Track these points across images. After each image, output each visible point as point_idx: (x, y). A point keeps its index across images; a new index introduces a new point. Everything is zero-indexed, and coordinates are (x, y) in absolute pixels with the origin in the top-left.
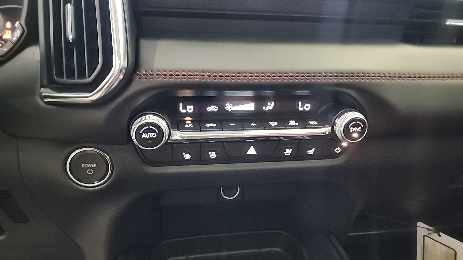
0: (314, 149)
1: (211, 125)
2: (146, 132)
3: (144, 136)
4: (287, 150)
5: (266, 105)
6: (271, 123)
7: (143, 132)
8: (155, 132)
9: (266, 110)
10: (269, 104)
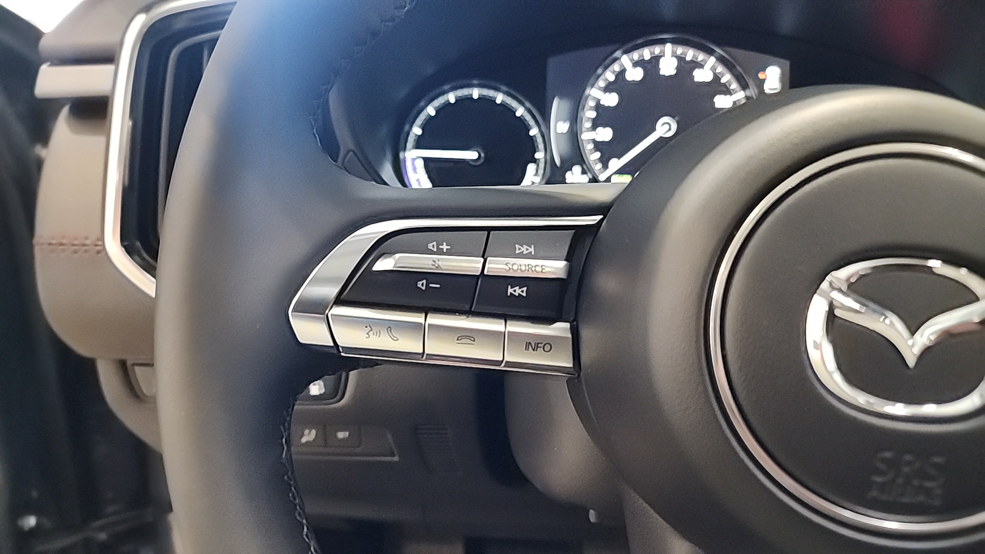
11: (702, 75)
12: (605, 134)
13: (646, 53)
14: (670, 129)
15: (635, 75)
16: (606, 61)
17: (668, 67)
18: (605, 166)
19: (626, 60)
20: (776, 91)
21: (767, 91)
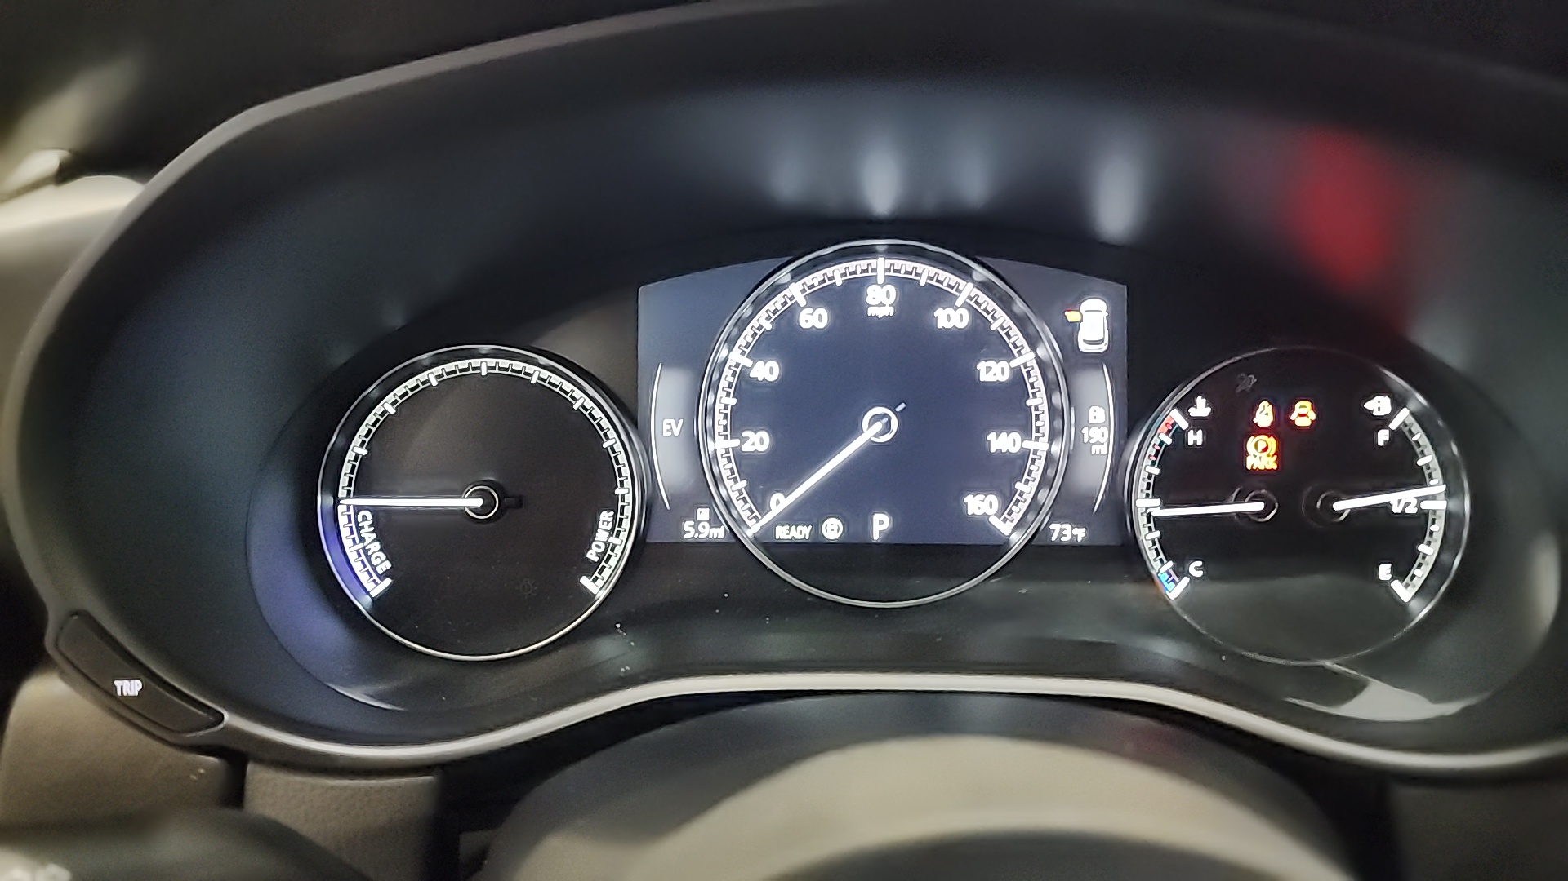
11: (950, 319)
12: (758, 441)
13: (837, 273)
14: (888, 425)
15: (815, 319)
16: (759, 292)
17: (881, 301)
18: (762, 507)
19: (796, 291)
20: (1104, 347)
21: (1083, 347)
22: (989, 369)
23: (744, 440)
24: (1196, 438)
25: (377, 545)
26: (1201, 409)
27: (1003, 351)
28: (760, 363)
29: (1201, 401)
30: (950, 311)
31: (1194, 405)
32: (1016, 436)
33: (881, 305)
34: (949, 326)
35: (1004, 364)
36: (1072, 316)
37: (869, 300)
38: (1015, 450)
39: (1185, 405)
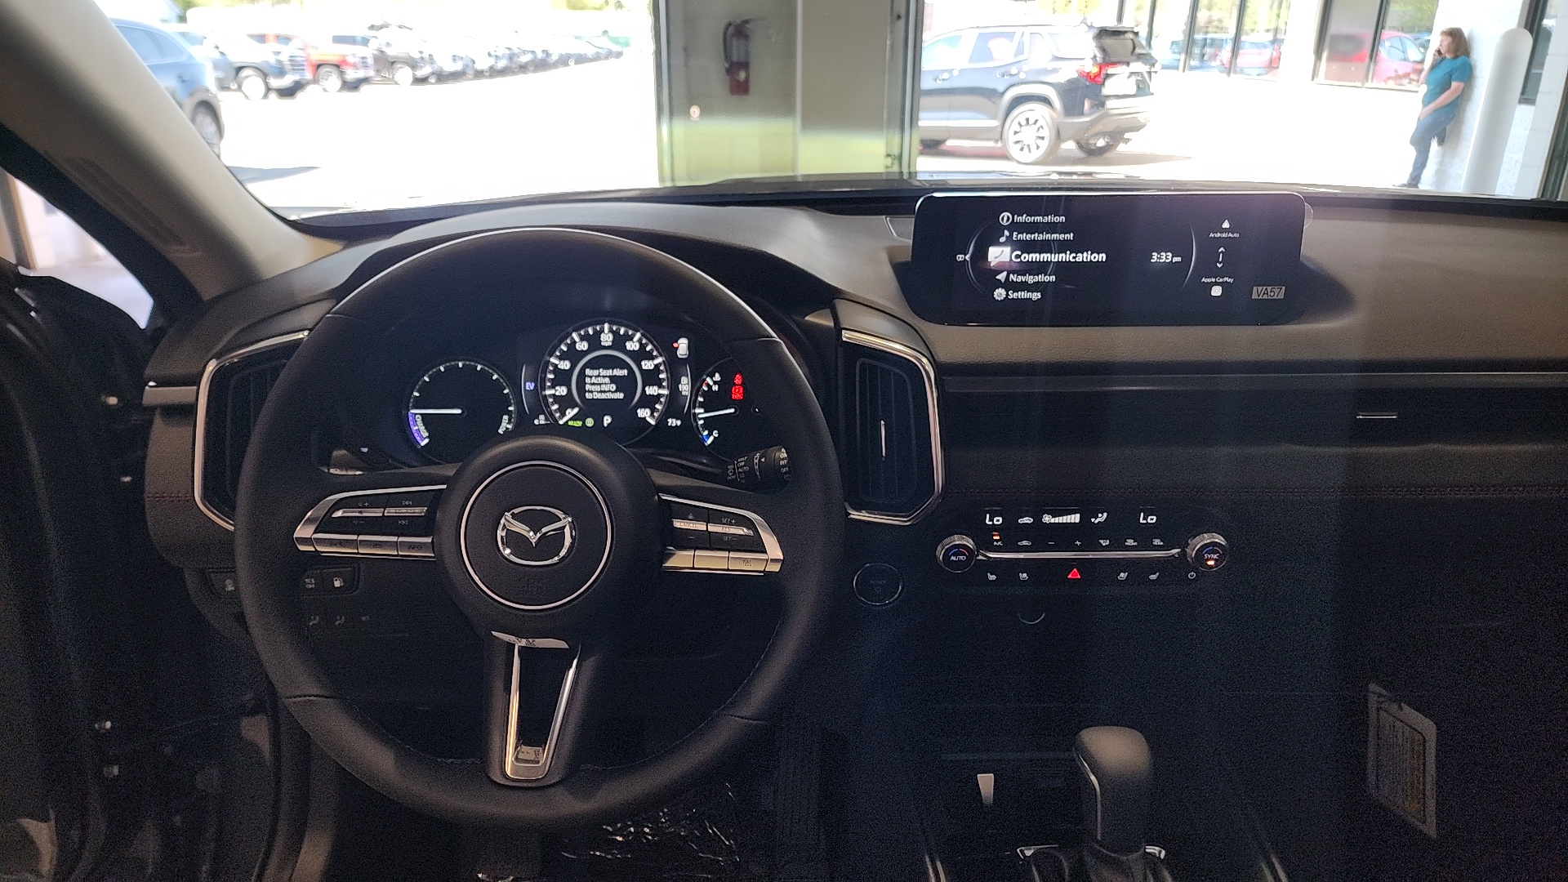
0: (1158, 574)
1: (1025, 543)
2: (955, 554)
3: (953, 558)
4: (1122, 574)
5: (1096, 518)
6: (1101, 541)
7: (952, 555)
8: (965, 554)
9: (1096, 522)
10: (1100, 515)
11: (632, 346)
13: (590, 330)
15: (582, 346)
16: (562, 336)
18: (563, 414)
19: (575, 336)
20: (686, 356)
21: (680, 356)
22: (646, 364)
23: (556, 391)
24: (715, 388)
25: (423, 427)
26: (717, 377)
27: (651, 358)
28: (562, 362)
29: (717, 375)
30: (631, 342)
31: (714, 376)
32: (656, 388)
33: (607, 341)
34: (632, 349)
35: (651, 362)
36: (675, 345)
37: (602, 339)
38: (655, 394)
39: (712, 376)
